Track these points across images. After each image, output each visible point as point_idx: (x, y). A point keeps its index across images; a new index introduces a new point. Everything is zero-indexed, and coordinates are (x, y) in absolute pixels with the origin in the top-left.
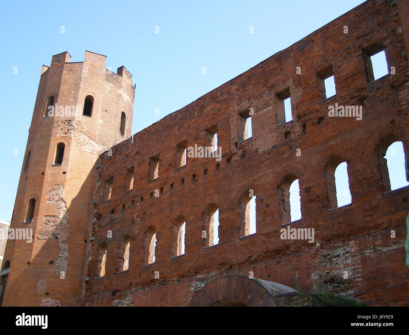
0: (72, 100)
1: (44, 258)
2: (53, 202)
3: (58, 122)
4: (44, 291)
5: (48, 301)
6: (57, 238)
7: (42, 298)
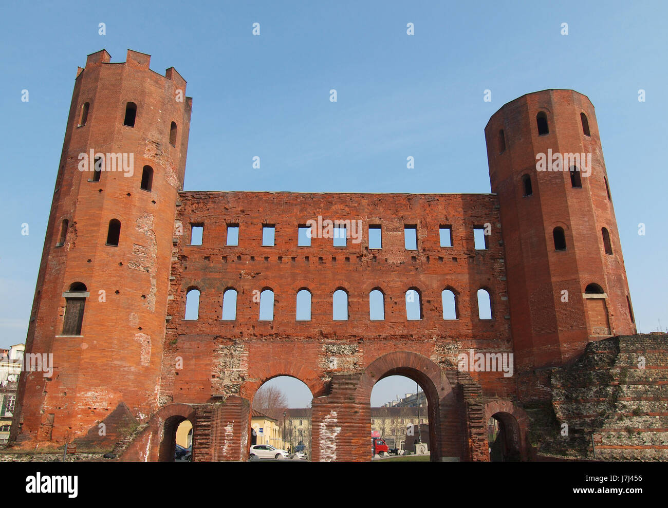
0: (159, 120)
1: (135, 290)
2: (142, 230)
3: (145, 140)
4: (136, 325)
5: (142, 336)
6: (148, 271)
7: (134, 332)
